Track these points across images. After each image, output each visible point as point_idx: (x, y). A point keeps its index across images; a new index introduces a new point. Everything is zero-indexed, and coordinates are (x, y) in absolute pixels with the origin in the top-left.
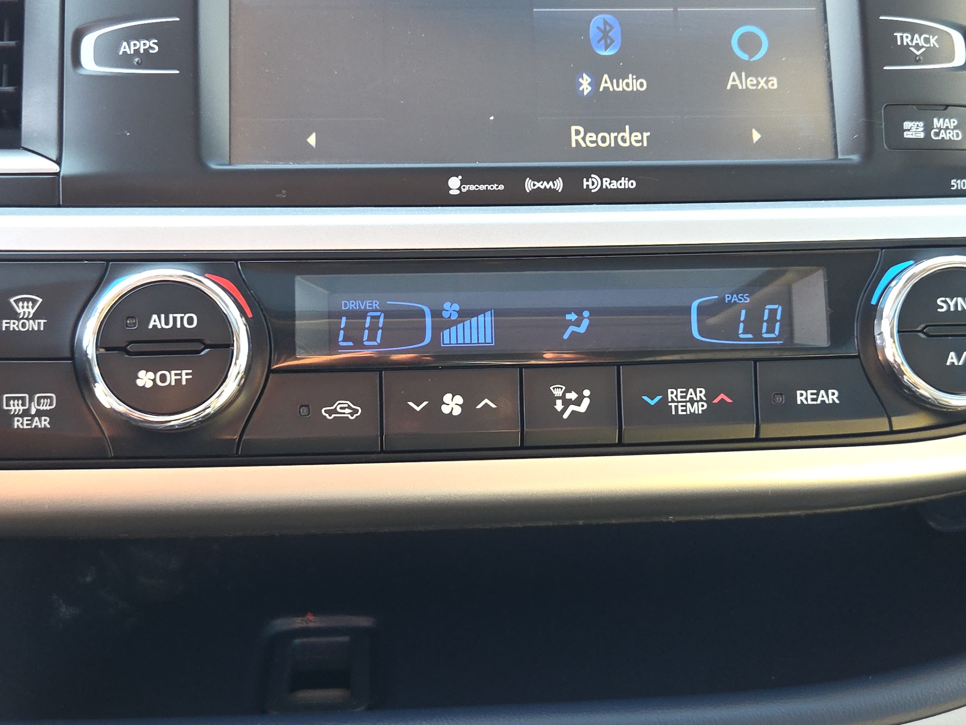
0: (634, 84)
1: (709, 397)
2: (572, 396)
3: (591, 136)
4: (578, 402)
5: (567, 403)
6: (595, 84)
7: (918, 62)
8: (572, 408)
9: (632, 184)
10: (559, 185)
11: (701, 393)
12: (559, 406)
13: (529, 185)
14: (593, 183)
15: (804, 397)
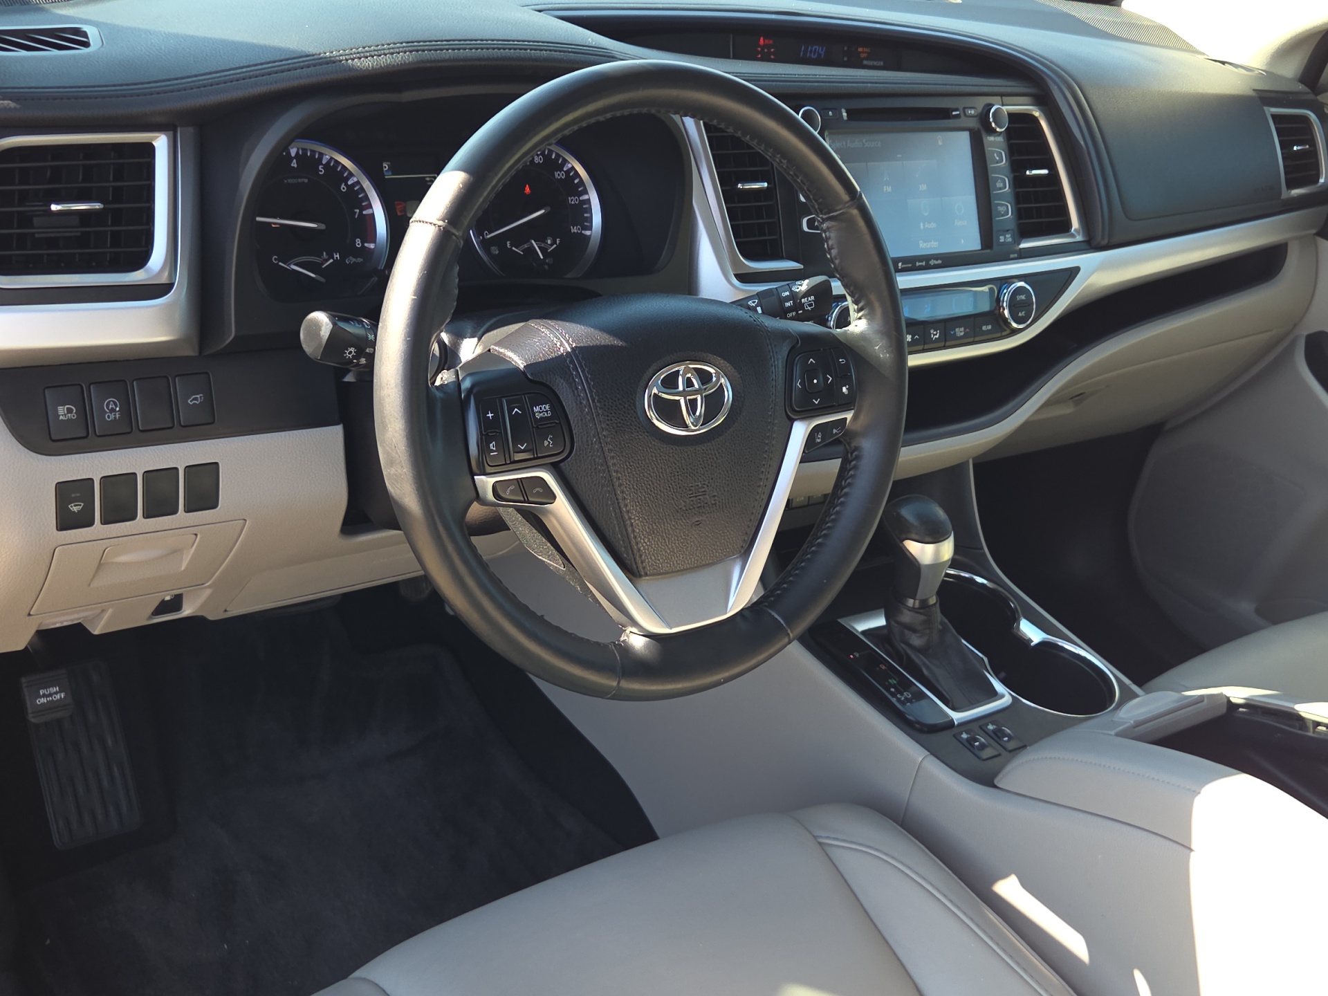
0: (933, 225)
1: (965, 329)
2: (935, 333)
3: (925, 244)
4: (936, 335)
5: (934, 335)
6: (924, 226)
7: (1003, 215)
8: (935, 337)
9: (939, 262)
10: (924, 263)
11: (962, 329)
12: (932, 336)
13: (918, 264)
14: (932, 262)
15: (984, 328)
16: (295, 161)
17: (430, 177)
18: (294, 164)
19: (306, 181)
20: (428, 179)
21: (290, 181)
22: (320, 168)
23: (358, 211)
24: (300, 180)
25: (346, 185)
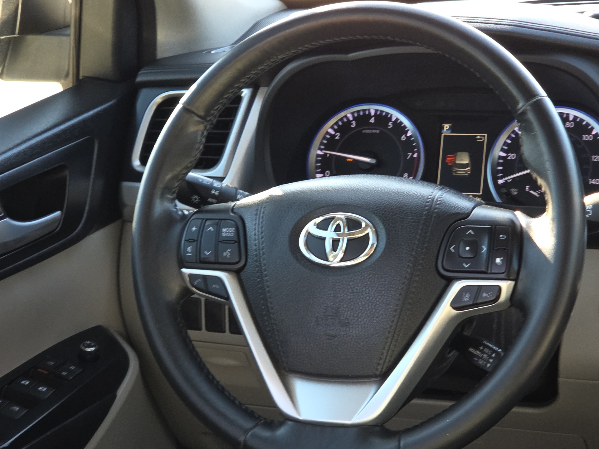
16: (373, 118)
17: (481, 136)
18: (372, 120)
19: (378, 131)
20: (478, 137)
21: (367, 131)
22: (390, 123)
23: (410, 154)
24: (374, 131)
25: (406, 136)
